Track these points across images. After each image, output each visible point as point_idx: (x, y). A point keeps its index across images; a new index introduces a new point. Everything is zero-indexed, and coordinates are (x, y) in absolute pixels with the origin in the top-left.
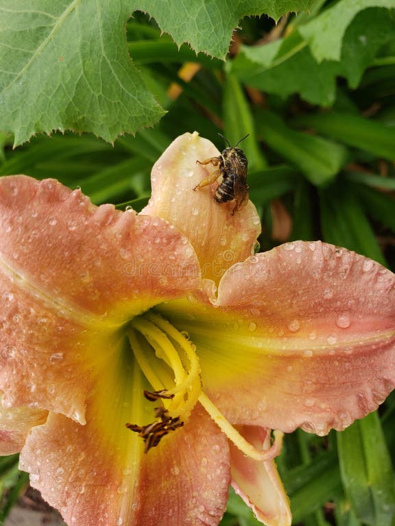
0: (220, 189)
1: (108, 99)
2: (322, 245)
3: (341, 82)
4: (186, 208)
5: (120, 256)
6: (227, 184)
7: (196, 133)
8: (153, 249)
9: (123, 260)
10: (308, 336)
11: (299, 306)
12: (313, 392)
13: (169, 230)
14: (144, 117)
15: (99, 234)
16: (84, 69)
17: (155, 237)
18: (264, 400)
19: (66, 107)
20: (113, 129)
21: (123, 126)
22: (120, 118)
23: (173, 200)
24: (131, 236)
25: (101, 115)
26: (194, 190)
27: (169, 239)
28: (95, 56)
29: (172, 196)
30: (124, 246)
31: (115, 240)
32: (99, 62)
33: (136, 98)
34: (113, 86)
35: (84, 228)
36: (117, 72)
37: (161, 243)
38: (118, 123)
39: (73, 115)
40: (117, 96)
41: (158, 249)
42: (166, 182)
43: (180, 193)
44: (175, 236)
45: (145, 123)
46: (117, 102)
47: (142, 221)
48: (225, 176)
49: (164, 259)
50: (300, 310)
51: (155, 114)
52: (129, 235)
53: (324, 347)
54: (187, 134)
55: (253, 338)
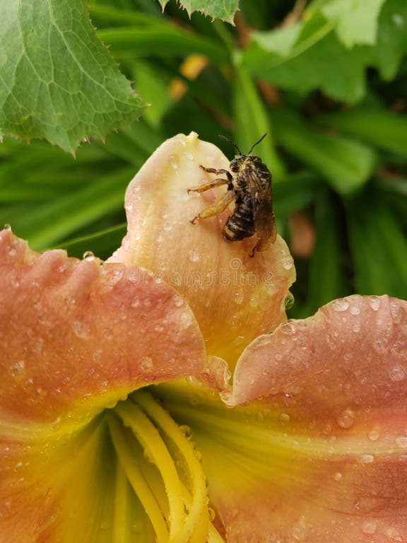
0: (231, 223)
1: (62, 89)
2: (390, 302)
3: (372, 74)
4: (179, 250)
5: (73, 334)
6: (242, 215)
7: (193, 135)
8: (128, 317)
9: (79, 339)
10: (368, 435)
11: (355, 392)
12: (373, 510)
13: (153, 286)
14: (116, 113)
15: (39, 300)
16: (26, 45)
17: (132, 299)
18: (302, 523)
19: (4, 103)
20: (73, 133)
21: (87, 128)
22: (82, 116)
23: (160, 240)
24: (92, 299)
25: (54, 113)
26: (192, 222)
27: (155, 299)
28: (40, 26)
29: (158, 234)
30: (80, 317)
31: (65, 308)
32: (47, 34)
33: (103, 86)
34: (70, 70)
35: (14, 292)
36: (75, 48)
37: (142, 308)
38: (80, 123)
39: (14, 113)
40: (76, 85)
41: (136, 317)
42: (148, 212)
43: (169, 229)
44: (163, 295)
45: (118, 122)
46: (76, 93)
47: (112, 273)
48: (239, 202)
49: (147, 332)
50: (356, 397)
51: (132, 109)
52: (89, 297)
53: (390, 452)
54: (180, 136)
55: (286, 435)
